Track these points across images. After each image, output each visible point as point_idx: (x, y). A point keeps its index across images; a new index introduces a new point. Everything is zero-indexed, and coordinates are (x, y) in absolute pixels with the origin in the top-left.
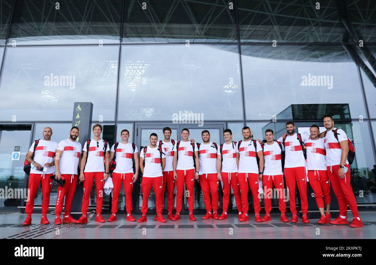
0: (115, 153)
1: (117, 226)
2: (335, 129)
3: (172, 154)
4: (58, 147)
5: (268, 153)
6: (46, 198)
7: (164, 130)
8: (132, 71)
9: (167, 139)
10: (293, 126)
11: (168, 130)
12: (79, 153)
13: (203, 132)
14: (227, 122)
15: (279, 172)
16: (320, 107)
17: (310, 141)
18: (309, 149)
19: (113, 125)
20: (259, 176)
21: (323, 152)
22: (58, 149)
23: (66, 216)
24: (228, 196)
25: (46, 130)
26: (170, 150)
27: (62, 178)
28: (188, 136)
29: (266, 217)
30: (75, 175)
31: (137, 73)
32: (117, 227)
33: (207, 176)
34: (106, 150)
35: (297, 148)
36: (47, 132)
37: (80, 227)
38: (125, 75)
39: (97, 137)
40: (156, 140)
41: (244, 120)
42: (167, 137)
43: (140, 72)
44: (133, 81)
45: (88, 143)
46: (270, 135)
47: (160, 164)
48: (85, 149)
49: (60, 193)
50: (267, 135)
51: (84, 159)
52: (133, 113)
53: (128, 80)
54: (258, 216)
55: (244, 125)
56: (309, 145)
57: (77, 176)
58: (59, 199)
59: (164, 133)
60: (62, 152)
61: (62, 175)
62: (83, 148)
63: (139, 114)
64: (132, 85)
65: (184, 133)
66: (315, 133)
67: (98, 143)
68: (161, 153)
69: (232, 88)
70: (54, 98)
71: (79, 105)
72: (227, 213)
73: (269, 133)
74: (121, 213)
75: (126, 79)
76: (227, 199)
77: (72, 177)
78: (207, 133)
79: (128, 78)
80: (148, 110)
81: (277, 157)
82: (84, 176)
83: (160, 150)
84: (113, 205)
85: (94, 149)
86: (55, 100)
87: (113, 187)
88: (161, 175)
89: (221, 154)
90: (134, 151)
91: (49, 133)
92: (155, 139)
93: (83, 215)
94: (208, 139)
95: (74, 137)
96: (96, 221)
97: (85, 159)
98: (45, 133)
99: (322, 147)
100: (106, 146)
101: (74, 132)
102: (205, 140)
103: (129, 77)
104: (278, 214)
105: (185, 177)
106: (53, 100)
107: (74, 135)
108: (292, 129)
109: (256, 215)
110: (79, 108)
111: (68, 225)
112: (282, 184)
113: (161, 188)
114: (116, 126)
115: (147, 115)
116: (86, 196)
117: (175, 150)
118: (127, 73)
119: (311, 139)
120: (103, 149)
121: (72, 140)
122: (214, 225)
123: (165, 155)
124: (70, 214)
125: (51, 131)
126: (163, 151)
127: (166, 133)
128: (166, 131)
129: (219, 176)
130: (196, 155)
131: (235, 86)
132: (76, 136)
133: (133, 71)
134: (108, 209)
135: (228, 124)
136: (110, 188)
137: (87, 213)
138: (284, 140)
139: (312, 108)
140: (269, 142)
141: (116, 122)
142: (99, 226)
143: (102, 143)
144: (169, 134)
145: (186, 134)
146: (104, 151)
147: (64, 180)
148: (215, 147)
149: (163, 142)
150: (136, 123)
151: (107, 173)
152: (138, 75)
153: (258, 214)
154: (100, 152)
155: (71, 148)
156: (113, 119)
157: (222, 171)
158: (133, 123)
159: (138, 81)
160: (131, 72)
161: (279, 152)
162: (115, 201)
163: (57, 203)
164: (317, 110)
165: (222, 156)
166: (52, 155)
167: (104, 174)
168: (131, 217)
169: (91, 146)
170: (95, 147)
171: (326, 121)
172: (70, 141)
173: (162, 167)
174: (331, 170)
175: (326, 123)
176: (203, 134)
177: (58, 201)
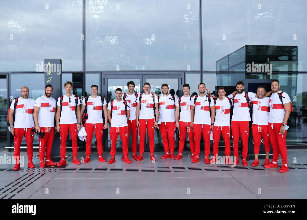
0: (86, 106)
2: (280, 92)
4: (35, 104)
5: (219, 108)
7: (129, 84)
9: (131, 92)
10: (243, 86)
11: (132, 84)
12: (54, 108)
14: (185, 72)
21: (267, 109)
22: (35, 105)
23: (47, 160)
27: (41, 131)
28: (150, 89)
30: (52, 127)
32: (91, 172)
33: (165, 124)
35: (243, 105)
37: (61, 171)
39: (68, 94)
40: (120, 95)
41: (201, 71)
42: (131, 90)
45: (61, 99)
46: (222, 92)
47: (125, 116)
48: (59, 104)
49: (41, 143)
50: (220, 92)
51: (58, 113)
54: (207, 159)
57: (53, 129)
58: (40, 147)
60: (40, 108)
61: (42, 128)
62: (57, 103)
65: (146, 87)
66: (262, 93)
68: (126, 106)
73: (221, 90)
76: (183, 143)
77: (50, 129)
78: (166, 87)
81: (226, 112)
82: (60, 128)
83: (125, 104)
84: (87, 149)
87: (86, 135)
88: (126, 124)
89: (180, 105)
90: (103, 104)
91: (27, 93)
92: (120, 93)
93: (62, 159)
94: (167, 92)
97: (60, 112)
100: (77, 101)
101: (48, 90)
102: (164, 93)
105: (147, 125)
107: (49, 93)
108: (241, 88)
109: (206, 157)
112: (229, 134)
113: (127, 135)
117: (138, 101)
119: (257, 98)
120: (75, 104)
121: (47, 97)
122: (171, 168)
125: (28, 91)
127: (131, 87)
128: (131, 85)
129: (177, 124)
130: (156, 106)
132: (51, 94)
135: (186, 74)
138: (234, 97)
140: (221, 98)
142: (77, 170)
143: (73, 98)
144: (133, 88)
145: (148, 87)
148: (172, 99)
149: (127, 95)
150: (102, 73)
151: (80, 124)
154: (73, 107)
155: (47, 105)
157: (180, 120)
158: (100, 73)
161: (228, 107)
162: (88, 146)
167: (77, 125)
168: (102, 159)
169: (63, 101)
170: (67, 103)
171: (273, 85)
172: (45, 97)
173: (127, 118)
174: (272, 126)
175: (274, 86)
176: (163, 87)
177: (40, 149)
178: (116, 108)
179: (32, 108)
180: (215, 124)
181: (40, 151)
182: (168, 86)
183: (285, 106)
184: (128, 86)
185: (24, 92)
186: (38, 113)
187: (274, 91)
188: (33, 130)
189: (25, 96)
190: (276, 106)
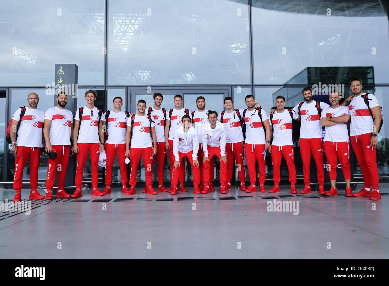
0: (107, 123)
1: (111, 199)
2: (364, 94)
4: (45, 116)
5: (277, 122)
7: (155, 95)
8: (123, 26)
9: (158, 106)
11: (160, 96)
12: (70, 122)
13: (198, 99)
14: (232, 86)
15: (289, 142)
16: (340, 71)
19: (103, 90)
22: (45, 118)
23: (59, 190)
25: (31, 97)
27: (53, 150)
31: (129, 29)
32: (112, 201)
34: (100, 118)
35: (313, 118)
36: (33, 99)
37: (72, 201)
38: (115, 31)
39: (90, 105)
40: (144, 108)
41: (252, 85)
42: (158, 104)
43: (132, 27)
44: (124, 38)
45: (81, 111)
46: (281, 102)
48: (77, 118)
49: (50, 167)
50: (278, 102)
51: (76, 129)
52: (126, 76)
53: (119, 37)
54: (262, 187)
55: (251, 92)
58: (49, 173)
59: (154, 98)
63: (133, 77)
64: (123, 43)
65: (176, 101)
66: (336, 99)
67: (92, 111)
68: (151, 121)
69: (241, 47)
70: (30, 59)
71: (61, 67)
73: (280, 100)
74: (116, 186)
75: (117, 35)
77: (64, 148)
78: (202, 100)
79: (118, 34)
80: (143, 72)
81: (287, 126)
85: (87, 118)
86: (32, 61)
88: (150, 145)
91: (36, 101)
92: (143, 106)
93: (78, 189)
94: (203, 106)
95: (63, 104)
97: (78, 129)
98: (31, 101)
100: (100, 115)
101: (62, 98)
102: (200, 107)
103: (120, 34)
106: (30, 62)
107: (63, 101)
108: (310, 95)
109: (260, 185)
110: (61, 71)
111: (58, 199)
112: (292, 155)
113: (152, 159)
114: (107, 92)
115: (142, 79)
116: (80, 169)
118: (117, 29)
120: (98, 118)
121: (60, 107)
123: (155, 123)
124: (64, 188)
125: (37, 98)
127: (158, 99)
128: (158, 97)
131: (244, 44)
132: (65, 102)
133: (125, 27)
134: (102, 183)
135: (234, 89)
136: (103, 160)
139: (331, 71)
140: (279, 109)
141: (106, 86)
142: (93, 200)
143: (96, 111)
144: (160, 101)
145: (179, 100)
146: (98, 120)
147: (56, 152)
149: (153, 109)
151: (103, 144)
152: (130, 31)
153: (262, 184)
154: (95, 121)
155: (61, 117)
156: (102, 84)
158: (126, 88)
159: (131, 38)
160: (121, 28)
161: (289, 120)
163: (48, 177)
164: (336, 74)
166: (41, 125)
167: (100, 145)
169: (84, 114)
170: (89, 116)
171: (354, 85)
174: (357, 140)
175: (355, 87)
176: (198, 101)
177: (48, 175)
181: (48, 178)
182: (204, 99)
183: (373, 112)
186: (49, 128)
187: (356, 93)
189: (33, 105)
190: (360, 113)
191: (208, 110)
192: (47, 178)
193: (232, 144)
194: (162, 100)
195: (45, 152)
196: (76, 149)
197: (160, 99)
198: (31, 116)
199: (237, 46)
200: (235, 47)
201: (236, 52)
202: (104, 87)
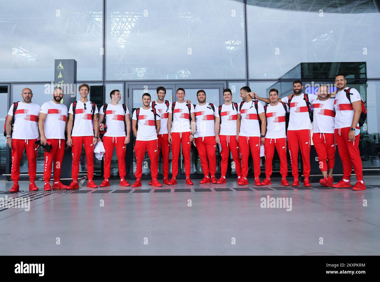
0: (105, 116)
1: (110, 191)
2: (347, 88)
3: (167, 116)
4: (41, 110)
5: (271, 115)
6: (31, 164)
7: (158, 90)
8: (120, 24)
9: (161, 100)
11: (163, 90)
12: (64, 116)
14: (227, 81)
15: (283, 135)
16: (333, 66)
17: (318, 102)
18: (316, 111)
19: (101, 85)
20: (261, 139)
21: (332, 113)
22: (40, 112)
23: (56, 182)
24: (226, 159)
25: (25, 92)
26: (164, 112)
27: (48, 143)
28: (184, 96)
29: (266, 181)
30: (61, 140)
32: (110, 192)
33: (203, 139)
34: (94, 112)
35: (302, 110)
36: (27, 94)
37: (72, 192)
38: (112, 29)
39: (84, 98)
40: (149, 101)
41: (247, 79)
42: (161, 98)
43: (129, 25)
44: (122, 36)
46: (275, 95)
47: (154, 127)
48: (71, 112)
49: (47, 159)
50: (272, 95)
51: (70, 122)
52: (123, 73)
53: (116, 35)
54: (257, 180)
55: (246, 85)
56: (317, 106)
57: (64, 141)
58: (46, 165)
60: (46, 115)
61: (48, 140)
62: (68, 110)
63: (130, 74)
65: (179, 94)
67: (85, 105)
68: (155, 115)
70: (31, 56)
71: (61, 63)
72: (226, 177)
73: (273, 93)
74: (114, 178)
76: (225, 163)
77: (60, 142)
79: (115, 32)
80: (139, 69)
81: (280, 119)
82: (72, 141)
83: (154, 112)
84: (105, 171)
85: (81, 111)
86: (32, 59)
87: (105, 151)
88: (156, 138)
89: (220, 116)
91: (30, 95)
92: (148, 99)
93: (74, 181)
94: (204, 99)
95: (58, 99)
96: (88, 186)
97: (72, 122)
98: (25, 96)
99: (331, 109)
100: (94, 109)
102: (200, 100)
103: (117, 32)
104: (279, 178)
105: (181, 140)
106: (30, 59)
107: (58, 96)
108: (299, 88)
109: (255, 179)
110: (60, 67)
111: (59, 191)
112: (285, 148)
113: (156, 152)
114: (105, 87)
116: (76, 162)
117: (170, 111)
118: (114, 27)
119: (319, 100)
120: (91, 112)
121: (56, 102)
122: (212, 189)
123: (160, 117)
124: (60, 180)
125: (31, 93)
126: (157, 112)
127: (161, 93)
128: (161, 91)
129: (218, 140)
130: (193, 117)
131: (238, 41)
132: (60, 97)
135: (229, 83)
136: (101, 152)
137: (78, 179)
138: (290, 101)
139: (324, 66)
140: (273, 102)
141: (104, 82)
142: (92, 192)
143: (89, 105)
144: (164, 95)
145: (182, 94)
146: (92, 113)
147: (51, 145)
148: (211, 108)
149: (156, 103)
150: (126, 83)
151: (96, 137)
153: (257, 178)
154: (88, 115)
155: (56, 111)
156: (101, 79)
157: (220, 134)
158: (124, 82)
159: (127, 36)
161: (283, 113)
162: (107, 166)
164: (329, 69)
165: (221, 118)
166: (35, 119)
167: (94, 138)
168: (125, 182)
169: (77, 108)
170: (82, 110)
171: (338, 80)
172: (54, 103)
173: (157, 130)
174: (340, 133)
175: (339, 82)
176: (199, 94)
177: (46, 167)
178: (142, 117)
179: (37, 115)
180: (267, 137)
181: (46, 170)
182: (205, 93)
183: (354, 106)
184: (158, 92)
185: (26, 93)
186: (44, 120)
187: (340, 87)
188: (37, 142)
189: (27, 100)
190: (343, 107)
191: (209, 104)
192: (44, 170)
193: (228, 136)
194: (165, 94)
195: (41, 145)
196: (69, 142)
197: (163, 93)
198: (24, 110)
199: (232, 43)
200: (230, 44)
201: (230, 49)
202: (103, 82)
